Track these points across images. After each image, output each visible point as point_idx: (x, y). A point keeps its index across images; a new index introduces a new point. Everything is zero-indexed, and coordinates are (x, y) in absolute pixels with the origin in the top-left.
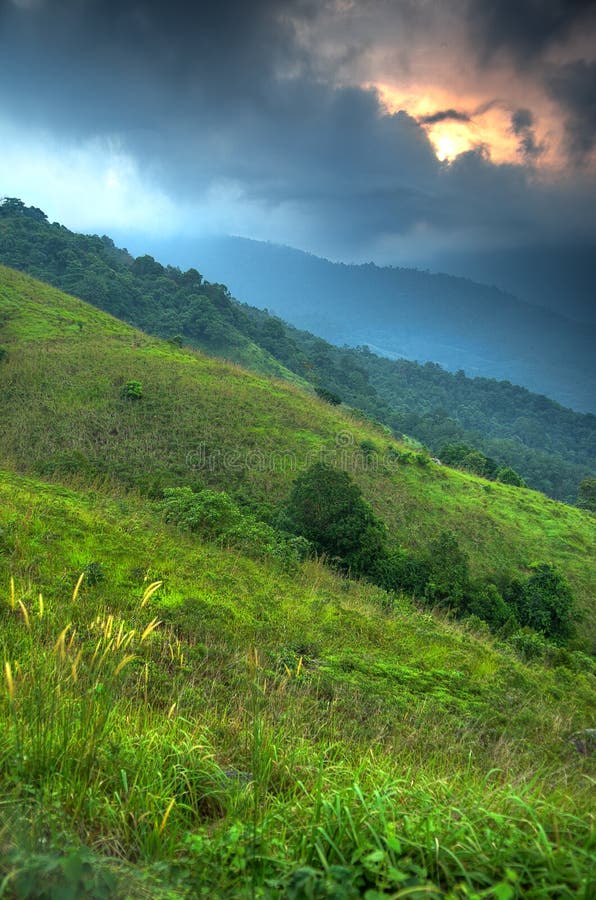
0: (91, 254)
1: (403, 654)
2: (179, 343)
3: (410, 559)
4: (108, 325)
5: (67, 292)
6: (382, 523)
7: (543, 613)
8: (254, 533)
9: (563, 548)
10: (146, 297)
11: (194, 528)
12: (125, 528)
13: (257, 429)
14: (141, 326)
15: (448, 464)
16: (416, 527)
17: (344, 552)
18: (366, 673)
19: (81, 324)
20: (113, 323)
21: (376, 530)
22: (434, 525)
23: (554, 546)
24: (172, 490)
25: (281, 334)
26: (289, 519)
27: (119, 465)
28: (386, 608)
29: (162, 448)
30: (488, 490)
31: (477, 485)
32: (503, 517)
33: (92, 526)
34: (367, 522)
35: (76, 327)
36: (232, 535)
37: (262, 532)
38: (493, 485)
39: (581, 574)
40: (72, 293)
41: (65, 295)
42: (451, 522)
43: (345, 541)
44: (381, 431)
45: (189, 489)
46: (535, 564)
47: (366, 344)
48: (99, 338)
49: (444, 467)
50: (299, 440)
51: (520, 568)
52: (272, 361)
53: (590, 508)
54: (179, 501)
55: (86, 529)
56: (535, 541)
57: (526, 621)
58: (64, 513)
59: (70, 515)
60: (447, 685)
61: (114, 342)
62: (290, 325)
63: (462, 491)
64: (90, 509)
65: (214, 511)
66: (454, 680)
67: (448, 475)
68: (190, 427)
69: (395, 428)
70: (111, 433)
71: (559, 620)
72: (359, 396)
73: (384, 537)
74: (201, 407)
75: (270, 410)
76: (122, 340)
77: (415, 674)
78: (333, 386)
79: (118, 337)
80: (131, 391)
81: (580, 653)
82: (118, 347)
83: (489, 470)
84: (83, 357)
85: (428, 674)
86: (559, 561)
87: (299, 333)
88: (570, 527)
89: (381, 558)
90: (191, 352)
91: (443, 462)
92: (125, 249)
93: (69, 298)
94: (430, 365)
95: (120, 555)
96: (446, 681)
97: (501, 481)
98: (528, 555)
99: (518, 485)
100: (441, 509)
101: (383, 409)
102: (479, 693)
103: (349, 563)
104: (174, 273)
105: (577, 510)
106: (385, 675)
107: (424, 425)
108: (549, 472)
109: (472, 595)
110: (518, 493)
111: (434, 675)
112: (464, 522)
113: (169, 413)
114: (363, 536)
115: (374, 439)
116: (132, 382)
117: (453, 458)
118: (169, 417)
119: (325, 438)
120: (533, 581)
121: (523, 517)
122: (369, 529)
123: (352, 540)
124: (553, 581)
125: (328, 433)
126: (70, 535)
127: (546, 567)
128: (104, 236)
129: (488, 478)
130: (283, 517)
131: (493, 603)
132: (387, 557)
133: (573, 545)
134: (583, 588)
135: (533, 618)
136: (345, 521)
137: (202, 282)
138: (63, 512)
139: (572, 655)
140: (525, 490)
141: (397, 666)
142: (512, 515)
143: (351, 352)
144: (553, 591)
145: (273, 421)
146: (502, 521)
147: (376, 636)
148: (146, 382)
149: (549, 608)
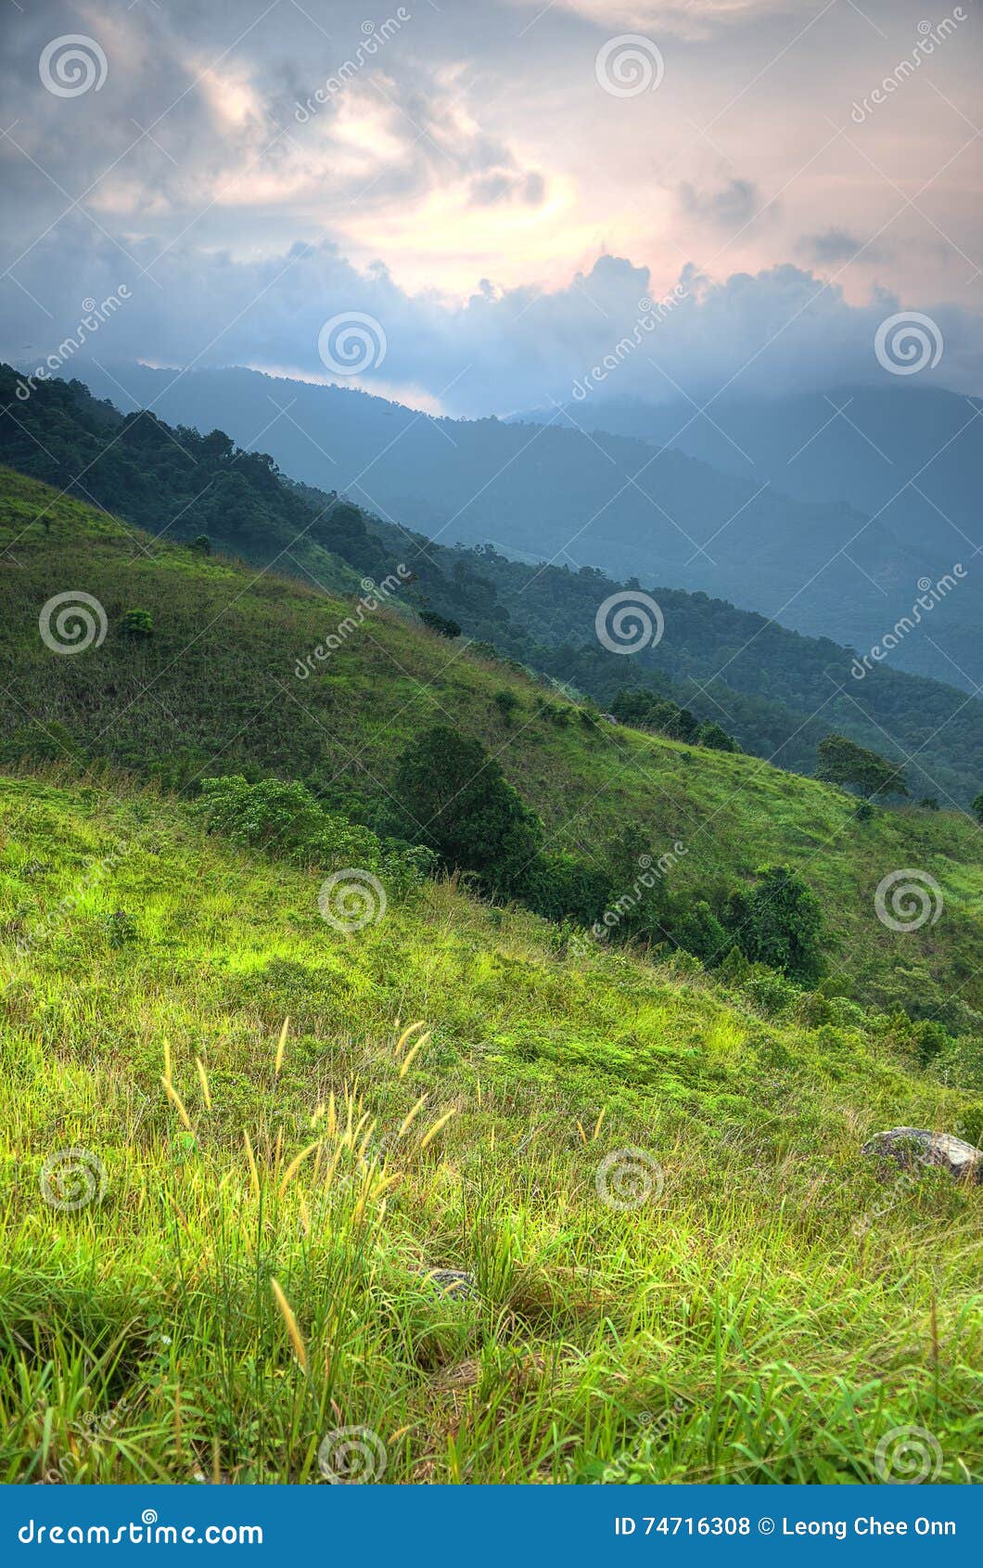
0: (53, 409)
1: (603, 1024)
2: (202, 548)
3: (579, 869)
4: (91, 523)
5: (21, 471)
6: (535, 816)
7: (778, 941)
8: (348, 843)
9: (800, 843)
10: (145, 476)
11: (254, 840)
12: (147, 845)
13: (336, 679)
14: (141, 521)
15: (624, 720)
16: (584, 820)
17: (480, 862)
18: (556, 1059)
19: (46, 521)
20: (97, 518)
21: (527, 826)
22: (610, 817)
23: (787, 838)
24: (215, 781)
25: (361, 529)
26: (394, 817)
27: (120, 742)
28: (560, 949)
29: (189, 714)
30: (687, 758)
31: (670, 752)
32: (711, 798)
33: (95, 845)
34: (513, 817)
35: (40, 527)
36: (314, 847)
37: (361, 841)
38: (695, 751)
39: (828, 878)
40: (28, 473)
41: (18, 476)
42: (635, 810)
43: (482, 846)
44: (522, 675)
45: (241, 779)
46: (764, 868)
47: (488, 541)
48: (77, 543)
49: (621, 727)
50: (402, 694)
51: (740, 874)
52: (348, 571)
53: (836, 780)
54: (228, 798)
55: (86, 850)
56: (760, 833)
57: (754, 953)
58: (49, 827)
59: (60, 830)
60: (677, 1071)
61: (101, 549)
62: (373, 515)
63: (649, 761)
64: (88, 818)
65: (283, 812)
66: (685, 1060)
67: (627, 738)
68: (229, 680)
69: (539, 668)
70: (106, 693)
71: (802, 949)
72: (484, 621)
73: (540, 837)
74: (246, 647)
75: (354, 649)
76: (114, 545)
77: (629, 1056)
78: (444, 608)
79: (108, 541)
80: (134, 626)
81: (843, 1000)
82: (109, 556)
83: (685, 728)
84: (55, 575)
85: (646, 1053)
86: (796, 861)
87: (388, 526)
88: (809, 809)
89: (536, 869)
90: (225, 561)
91: (618, 720)
92: (108, 401)
93: (23, 480)
94: (587, 571)
95: (148, 892)
96: (674, 1064)
97: (705, 744)
98: (750, 854)
99: (730, 750)
100: (620, 791)
101: (519, 641)
102: (724, 1078)
103: (489, 880)
104: (188, 437)
105: (817, 784)
106: (583, 1061)
107: (583, 663)
108: (769, 728)
109: (673, 918)
110: (731, 761)
111: (654, 1055)
112: (654, 808)
113: (195, 658)
114: (507, 838)
115: (515, 689)
116: (135, 612)
117: (632, 712)
118: (197, 664)
119: (441, 689)
120: (762, 893)
121: (740, 797)
122: (516, 826)
123: (491, 844)
124: (791, 892)
125: (445, 682)
126: (64, 863)
127: (781, 872)
128: (74, 381)
129: (685, 741)
130: (383, 814)
131: (706, 928)
132: (545, 869)
133: (816, 835)
134: (831, 899)
135: (764, 948)
136: (480, 816)
137: (234, 452)
138: (48, 825)
139: (832, 1004)
140: (741, 757)
141: (599, 1045)
142: (723, 796)
143: (468, 554)
144: (793, 907)
145: (359, 666)
146: (709, 804)
147: (558, 997)
148: (157, 611)
149: (786, 932)
